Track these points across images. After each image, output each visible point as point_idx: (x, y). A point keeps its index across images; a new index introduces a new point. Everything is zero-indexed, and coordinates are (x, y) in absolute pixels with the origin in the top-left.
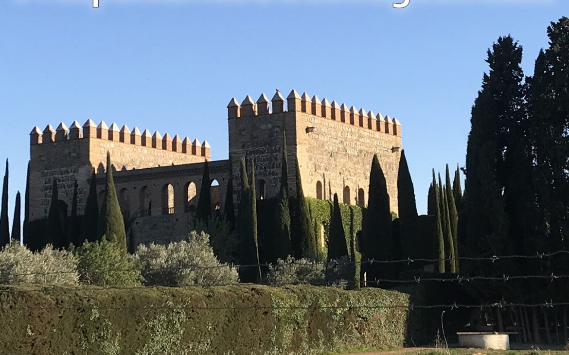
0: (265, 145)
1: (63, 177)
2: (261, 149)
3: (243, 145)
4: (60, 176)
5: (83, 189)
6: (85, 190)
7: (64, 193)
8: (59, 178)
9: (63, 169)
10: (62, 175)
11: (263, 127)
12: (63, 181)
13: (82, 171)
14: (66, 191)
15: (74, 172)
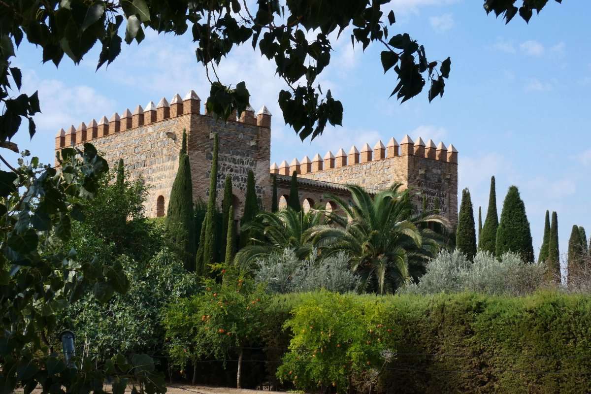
0: (435, 189)
1: (236, 167)
2: (433, 191)
3: (419, 183)
4: (232, 165)
5: (262, 188)
6: (264, 189)
7: (238, 187)
8: (232, 167)
9: (238, 157)
10: (235, 163)
11: (434, 171)
12: (236, 171)
13: (260, 165)
14: (240, 184)
15: (252, 164)
